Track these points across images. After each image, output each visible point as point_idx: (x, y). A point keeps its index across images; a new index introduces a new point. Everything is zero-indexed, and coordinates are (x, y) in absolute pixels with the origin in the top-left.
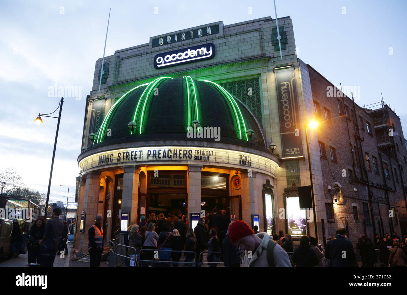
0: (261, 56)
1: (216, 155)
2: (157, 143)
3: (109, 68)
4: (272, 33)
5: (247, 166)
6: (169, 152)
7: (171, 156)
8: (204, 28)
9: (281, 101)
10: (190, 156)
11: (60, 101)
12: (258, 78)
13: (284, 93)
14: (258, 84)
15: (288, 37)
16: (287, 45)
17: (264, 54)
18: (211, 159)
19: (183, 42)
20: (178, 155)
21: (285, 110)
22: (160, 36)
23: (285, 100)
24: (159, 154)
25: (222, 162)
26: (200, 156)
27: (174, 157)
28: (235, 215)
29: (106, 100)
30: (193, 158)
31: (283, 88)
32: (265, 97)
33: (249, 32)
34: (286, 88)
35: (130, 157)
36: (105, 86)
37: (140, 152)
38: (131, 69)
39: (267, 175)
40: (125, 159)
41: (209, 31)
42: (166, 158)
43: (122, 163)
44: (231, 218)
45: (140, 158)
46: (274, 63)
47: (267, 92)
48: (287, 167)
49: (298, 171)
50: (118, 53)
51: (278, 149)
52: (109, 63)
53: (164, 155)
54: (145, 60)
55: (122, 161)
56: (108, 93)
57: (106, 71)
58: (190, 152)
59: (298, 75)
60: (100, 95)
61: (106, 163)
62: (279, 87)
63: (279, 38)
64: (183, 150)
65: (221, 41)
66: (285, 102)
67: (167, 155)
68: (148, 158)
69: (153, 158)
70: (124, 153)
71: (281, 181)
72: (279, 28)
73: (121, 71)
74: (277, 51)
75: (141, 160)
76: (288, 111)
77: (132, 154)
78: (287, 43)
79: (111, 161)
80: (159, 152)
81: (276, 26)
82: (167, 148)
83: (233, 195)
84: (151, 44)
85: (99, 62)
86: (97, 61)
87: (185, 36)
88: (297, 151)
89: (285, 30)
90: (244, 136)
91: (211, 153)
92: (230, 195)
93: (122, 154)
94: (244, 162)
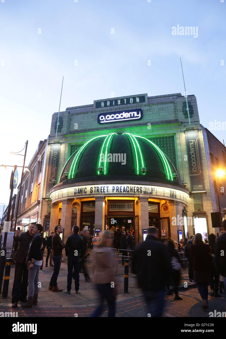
0: (175, 120)
1: (156, 190)
2: (120, 181)
3: (63, 121)
4: (183, 105)
5: (174, 198)
6: (128, 188)
7: (129, 191)
8: (134, 98)
9: (190, 153)
10: (141, 191)
11: (26, 143)
12: (174, 136)
13: (192, 147)
14: (174, 140)
15: (194, 109)
16: (193, 114)
17: (177, 120)
18: (154, 193)
19: (119, 106)
20: (133, 190)
21: (193, 159)
22: (101, 101)
23: (193, 152)
24: (121, 189)
25: (160, 195)
26: (147, 191)
27: (131, 192)
28: (165, 231)
29: (61, 144)
30: (143, 192)
31: (191, 144)
32: (179, 149)
33: (166, 103)
34: (193, 144)
35: (100, 190)
36: (60, 134)
37: (107, 187)
38: (80, 122)
39: (184, 203)
40: (96, 192)
41: (138, 100)
42: (125, 192)
43: (94, 194)
44: (162, 232)
45: (107, 192)
46: (185, 126)
47: (180, 146)
48: (194, 198)
49: (202, 201)
50: (69, 109)
51: (188, 185)
52: (63, 117)
53: (124, 190)
54: (91, 117)
55: (94, 193)
56: (62, 139)
57: (61, 122)
58: (141, 188)
59: (200, 136)
60: (56, 140)
61: (81, 194)
62: (188, 143)
63: (188, 109)
64: (136, 187)
65: (146, 108)
66: (193, 154)
67: (126, 190)
68: (113, 192)
69: (117, 192)
70: (95, 188)
71: (190, 207)
72: (188, 102)
73: (72, 123)
74: (186, 118)
75: (108, 193)
76: (194, 160)
77: (101, 188)
78: (193, 113)
79: (85, 192)
80: (120, 188)
81: (186, 101)
82: (126, 186)
83: (163, 217)
84: (95, 106)
85: (55, 115)
86: (53, 115)
87: (121, 102)
88: (201, 187)
89: (192, 104)
90: (170, 178)
91: (154, 189)
92: (161, 217)
93: (94, 189)
94: (172, 195)
